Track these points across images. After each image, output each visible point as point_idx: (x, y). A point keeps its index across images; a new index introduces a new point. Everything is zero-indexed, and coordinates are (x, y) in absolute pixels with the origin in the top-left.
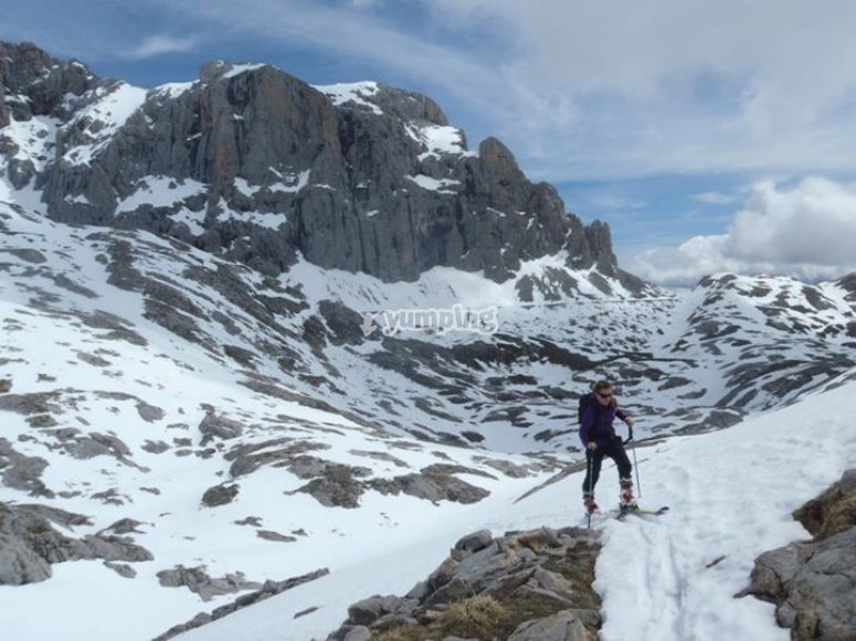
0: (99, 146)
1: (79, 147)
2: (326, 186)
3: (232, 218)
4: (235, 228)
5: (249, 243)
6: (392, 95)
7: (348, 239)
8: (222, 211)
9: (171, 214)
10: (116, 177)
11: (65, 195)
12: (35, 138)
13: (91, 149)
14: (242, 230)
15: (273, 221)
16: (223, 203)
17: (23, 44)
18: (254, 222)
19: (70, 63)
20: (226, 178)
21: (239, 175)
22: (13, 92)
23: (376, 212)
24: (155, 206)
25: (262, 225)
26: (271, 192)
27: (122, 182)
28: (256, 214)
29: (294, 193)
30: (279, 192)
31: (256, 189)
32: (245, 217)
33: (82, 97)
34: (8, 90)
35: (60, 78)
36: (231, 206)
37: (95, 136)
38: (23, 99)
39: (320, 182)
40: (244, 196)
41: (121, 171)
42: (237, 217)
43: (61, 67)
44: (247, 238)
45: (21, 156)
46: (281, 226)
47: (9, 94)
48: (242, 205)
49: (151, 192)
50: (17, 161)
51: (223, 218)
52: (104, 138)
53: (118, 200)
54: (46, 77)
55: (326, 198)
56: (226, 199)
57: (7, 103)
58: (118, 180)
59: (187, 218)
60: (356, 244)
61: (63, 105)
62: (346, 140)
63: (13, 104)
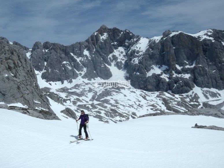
0: (140, 58)
1: (135, 59)
2: (200, 65)
3: (176, 76)
4: (178, 79)
5: (181, 83)
6: (218, 33)
7: (208, 79)
8: (174, 74)
9: (161, 76)
10: (145, 66)
11: (133, 72)
12: (121, 54)
13: (138, 59)
14: (180, 79)
15: (187, 76)
16: (173, 72)
17: (113, 28)
18: (183, 77)
19: (125, 31)
20: (173, 65)
21: (176, 64)
22: (113, 42)
23: (215, 71)
24: (156, 74)
25: (185, 77)
26: (186, 68)
27: (147, 68)
28: (182, 74)
29: (192, 68)
30: (188, 68)
31: (182, 67)
32: (180, 76)
33: (131, 41)
34: (112, 41)
35: (124, 36)
36: (176, 73)
37: (138, 55)
38: (116, 43)
39: (199, 64)
40: (179, 69)
41: (146, 65)
42: (178, 76)
43: (123, 33)
44: (181, 82)
45: (119, 60)
46: (190, 77)
47: (112, 42)
48: (178, 72)
49: (154, 70)
50: (118, 62)
51: (174, 76)
52: (140, 56)
53: (147, 72)
54: (120, 36)
55: (201, 69)
56: (174, 71)
57: (112, 45)
58: (146, 67)
59: (165, 76)
60: (210, 80)
61: (126, 44)
62: (205, 51)
63: (113, 45)
